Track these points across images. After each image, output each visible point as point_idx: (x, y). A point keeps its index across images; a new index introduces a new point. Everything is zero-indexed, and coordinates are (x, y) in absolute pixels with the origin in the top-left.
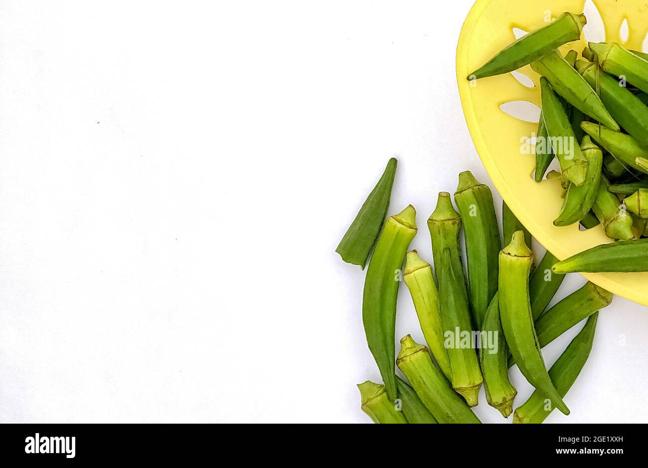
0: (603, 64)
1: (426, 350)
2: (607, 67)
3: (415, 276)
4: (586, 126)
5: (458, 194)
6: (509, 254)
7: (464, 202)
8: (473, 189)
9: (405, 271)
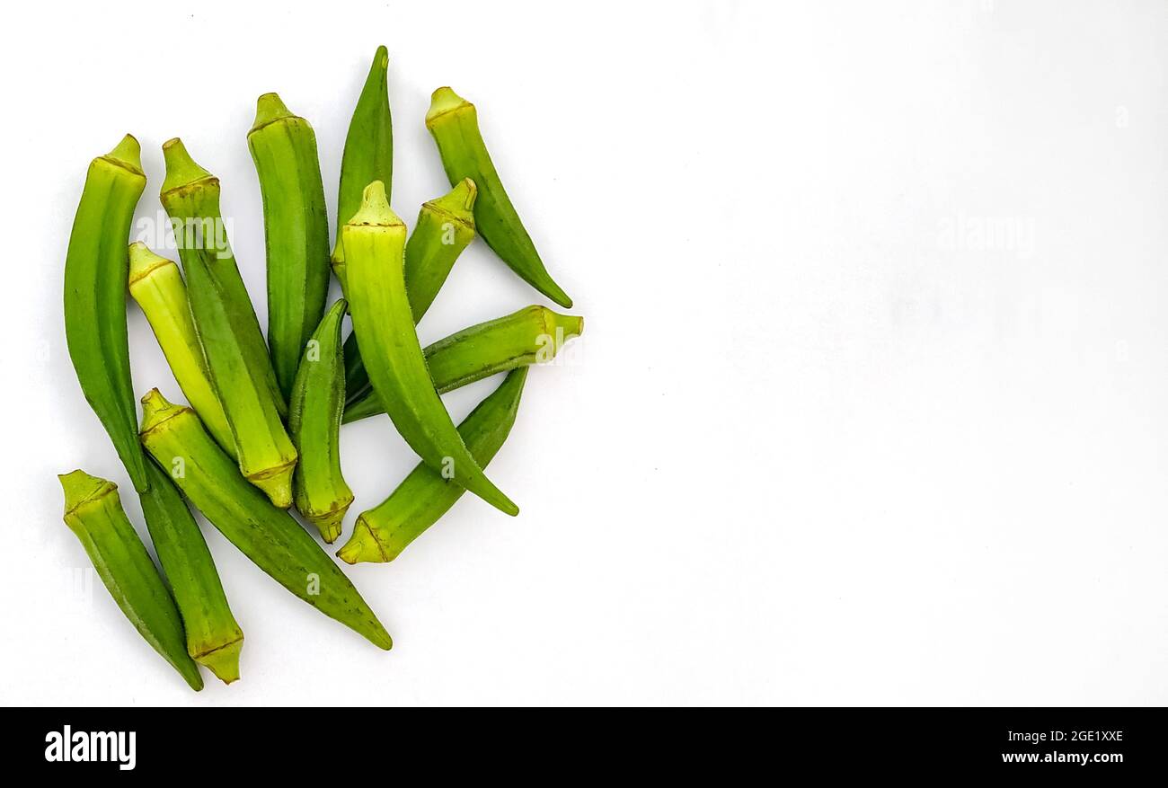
1: (193, 411)
5: (257, 132)
6: (366, 224)
7: (267, 146)
8: (286, 121)
9: (133, 276)
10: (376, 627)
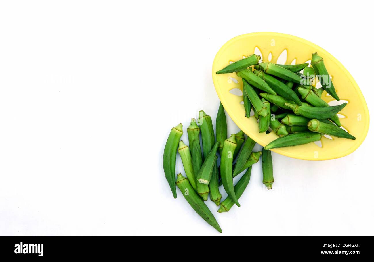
0: (266, 71)
1: (187, 179)
2: (268, 72)
3: (183, 151)
4: (262, 94)
6: (230, 141)
9: (179, 148)
10: (219, 228)
